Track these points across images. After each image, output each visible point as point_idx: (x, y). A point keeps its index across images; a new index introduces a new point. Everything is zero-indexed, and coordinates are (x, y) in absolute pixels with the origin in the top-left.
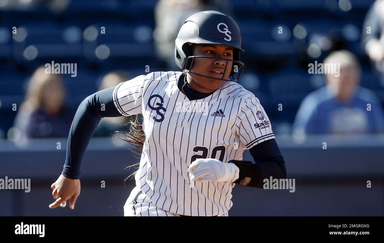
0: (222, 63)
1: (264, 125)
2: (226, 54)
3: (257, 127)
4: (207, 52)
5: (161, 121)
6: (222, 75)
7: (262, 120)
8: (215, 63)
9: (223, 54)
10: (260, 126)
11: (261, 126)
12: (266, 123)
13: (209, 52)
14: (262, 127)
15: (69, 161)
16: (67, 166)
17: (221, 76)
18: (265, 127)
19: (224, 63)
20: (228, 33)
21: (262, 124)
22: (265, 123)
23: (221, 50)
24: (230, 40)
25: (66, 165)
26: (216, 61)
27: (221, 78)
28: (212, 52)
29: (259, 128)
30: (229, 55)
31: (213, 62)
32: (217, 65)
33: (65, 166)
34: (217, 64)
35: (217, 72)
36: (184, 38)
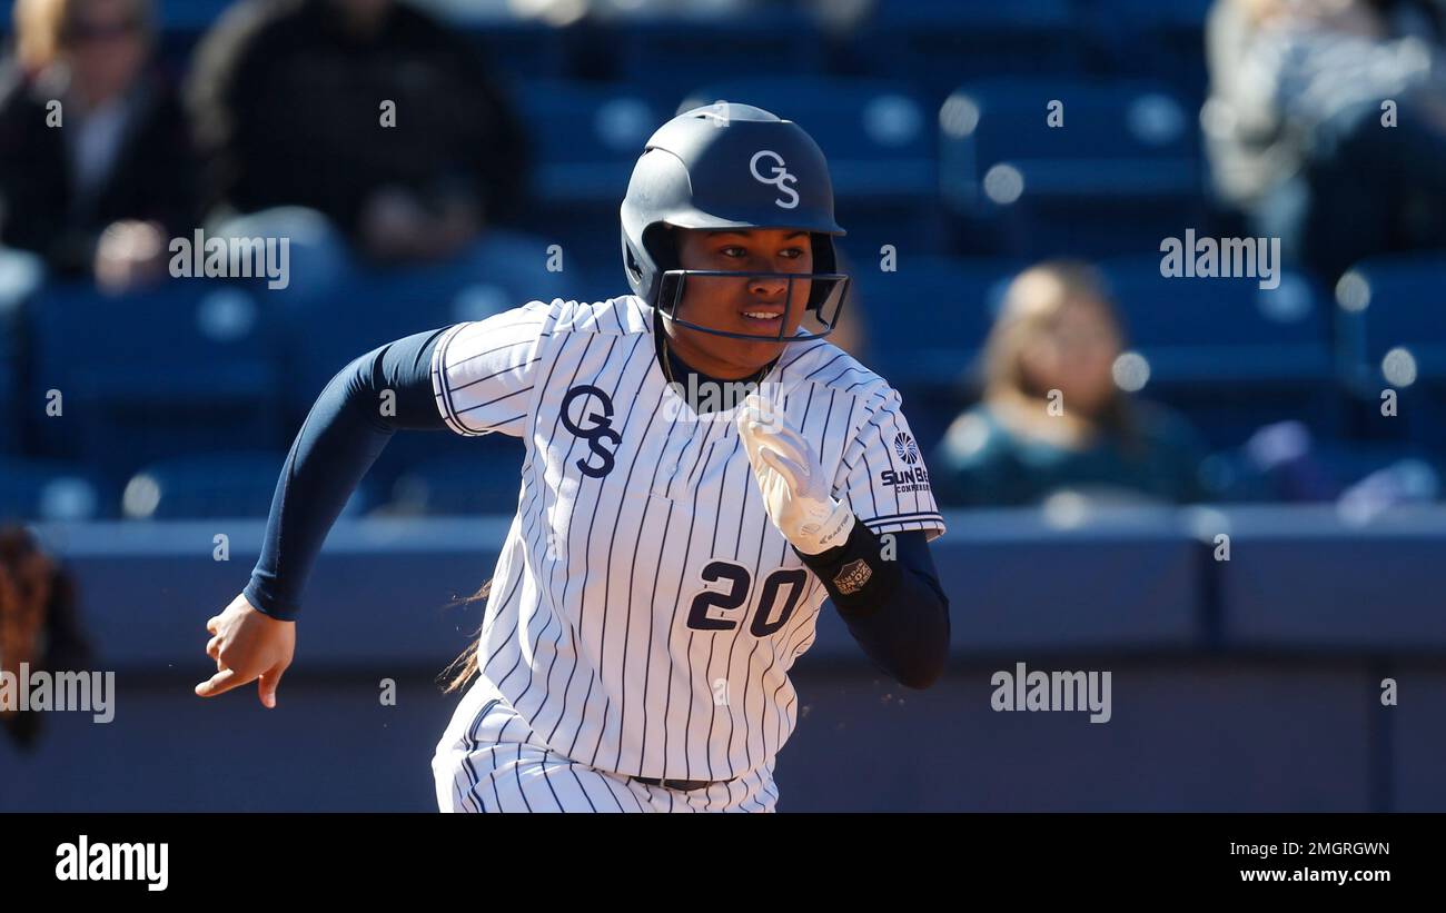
0: (774, 288)
1: (913, 481)
2: (785, 253)
3: (889, 481)
4: (722, 251)
5: (601, 473)
6: (780, 323)
7: (909, 462)
8: (753, 288)
9: (778, 255)
10: (900, 479)
11: (903, 482)
12: (920, 475)
13: (730, 252)
14: (905, 484)
15: (272, 560)
16: (264, 573)
17: (774, 330)
18: (915, 488)
19: (780, 287)
20: (787, 182)
21: (909, 476)
22: (918, 475)
23: (769, 241)
24: (795, 204)
25: (262, 568)
26: (756, 281)
27: (778, 335)
28: (740, 252)
29: (896, 489)
30: (795, 253)
31: (747, 286)
32: (760, 295)
33: (256, 571)
34: (760, 290)
35: (761, 315)
36: (644, 205)
